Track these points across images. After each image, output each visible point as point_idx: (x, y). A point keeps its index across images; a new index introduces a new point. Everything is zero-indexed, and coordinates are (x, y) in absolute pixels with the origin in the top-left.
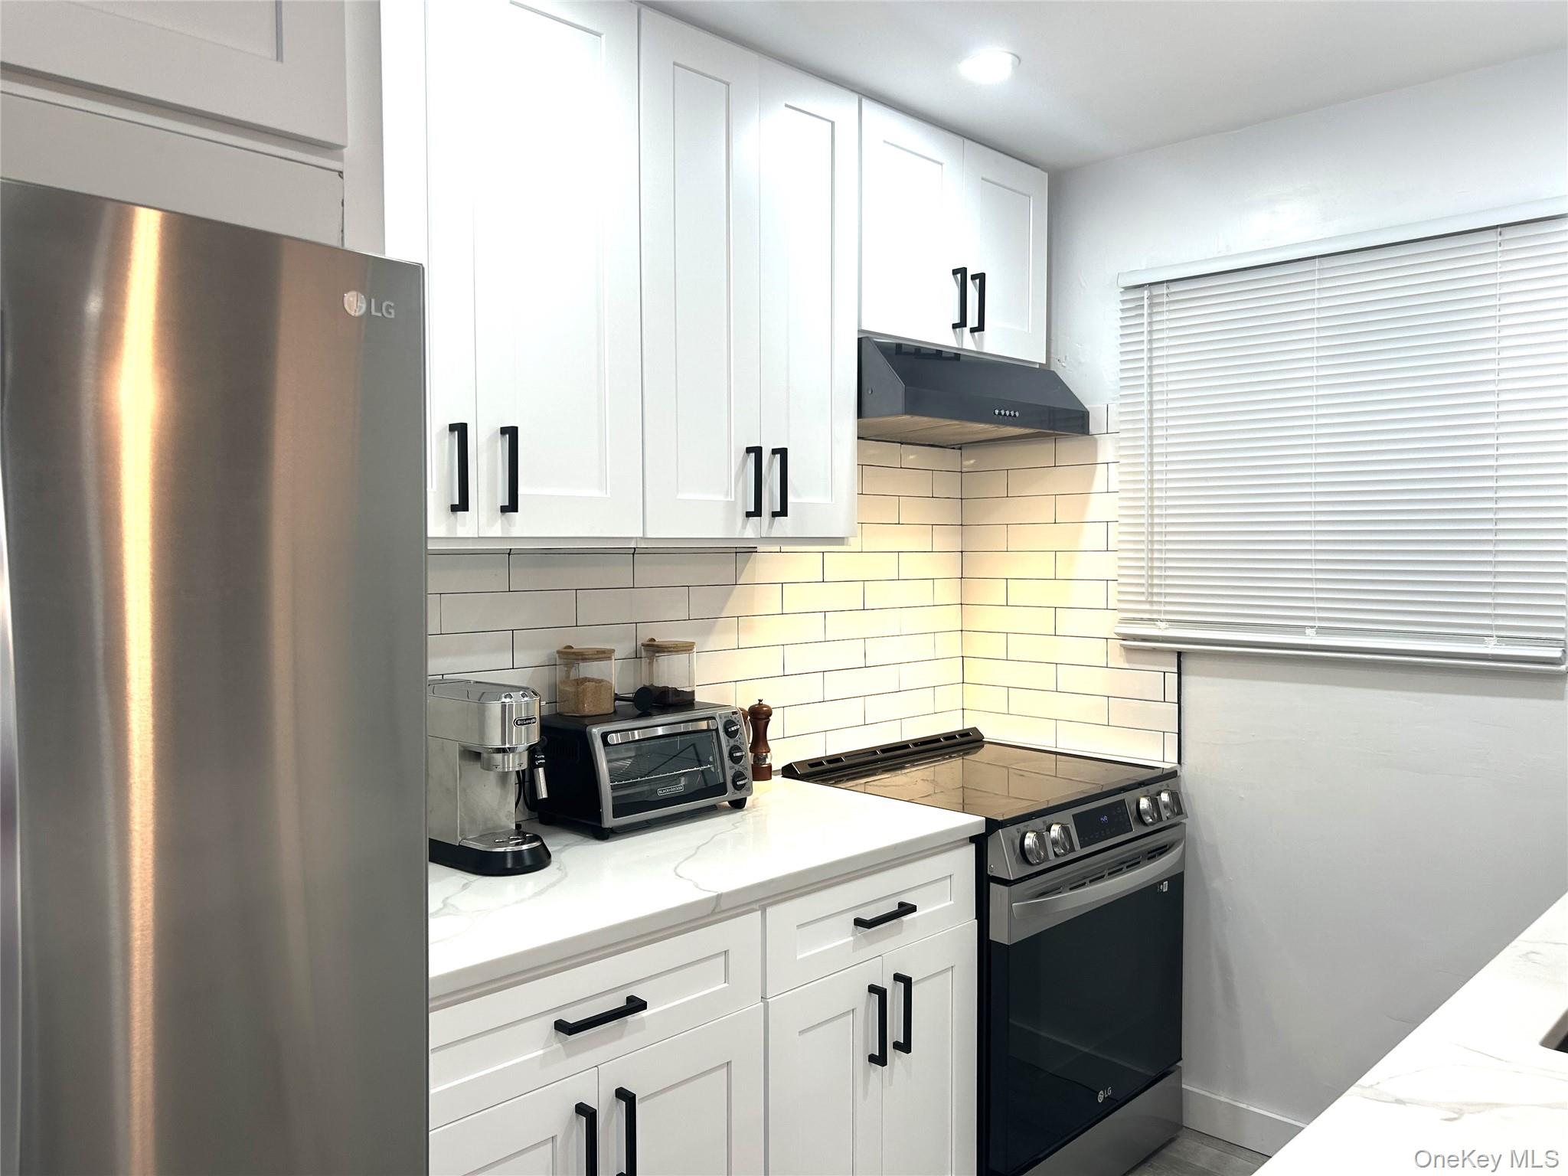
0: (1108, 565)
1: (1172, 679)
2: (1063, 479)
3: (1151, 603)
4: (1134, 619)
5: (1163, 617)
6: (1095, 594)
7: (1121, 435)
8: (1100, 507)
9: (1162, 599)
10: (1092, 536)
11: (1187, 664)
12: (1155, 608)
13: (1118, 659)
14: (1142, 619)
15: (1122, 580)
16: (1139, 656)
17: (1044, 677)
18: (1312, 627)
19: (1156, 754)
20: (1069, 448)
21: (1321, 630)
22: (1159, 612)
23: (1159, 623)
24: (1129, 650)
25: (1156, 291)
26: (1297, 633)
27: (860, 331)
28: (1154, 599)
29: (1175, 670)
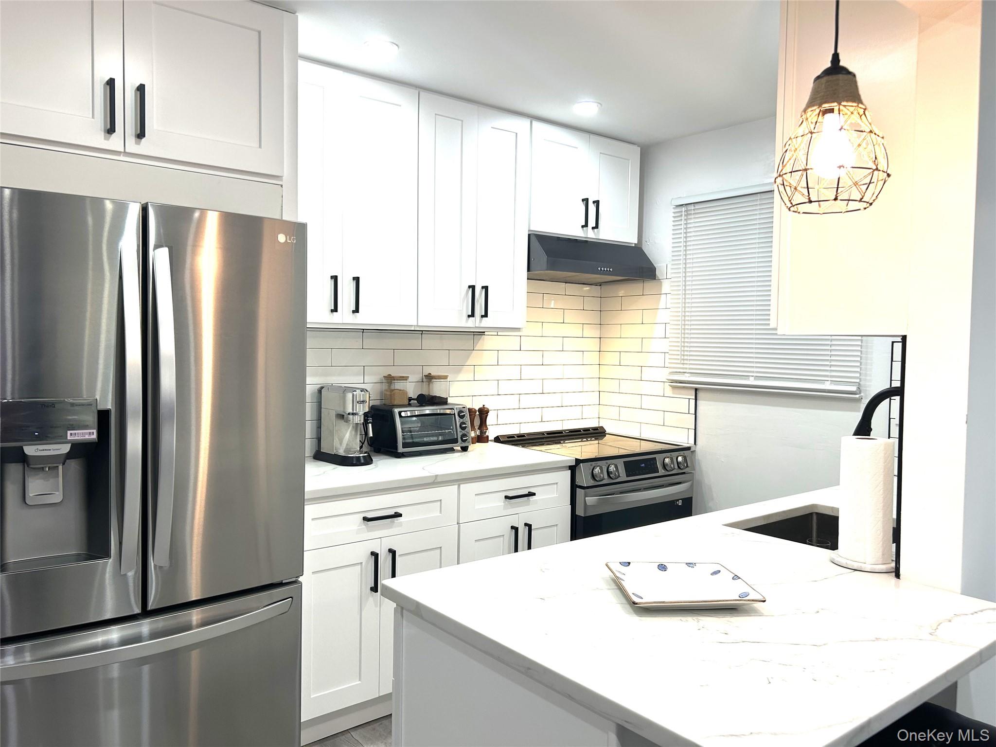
0: (664, 345)
1: (693, 402)
2: (645, 302)
3: (683, 364)
4: (676, 372)
5: (688, 371)
6: (658, 360)
7: (672, 280)
8: (663, 316)
9: (688, 362)
10: (658, 330)
11: (700, 395)
12: (685, 366)
13: (669, 391)
14: (680, 372)
15: (670, 352)
16: (677, 391)
17: (635, 401)
18: (752, 376)
19: (683, 439)
20: (649, 285)
21: (757, 378)
22: (686, 368)
23: (686, 374)
24: (674, 387)
25: (690, 207)
26: (745, 379)
27: (529, 231)
28: (685, 362)
29: (694, 398)
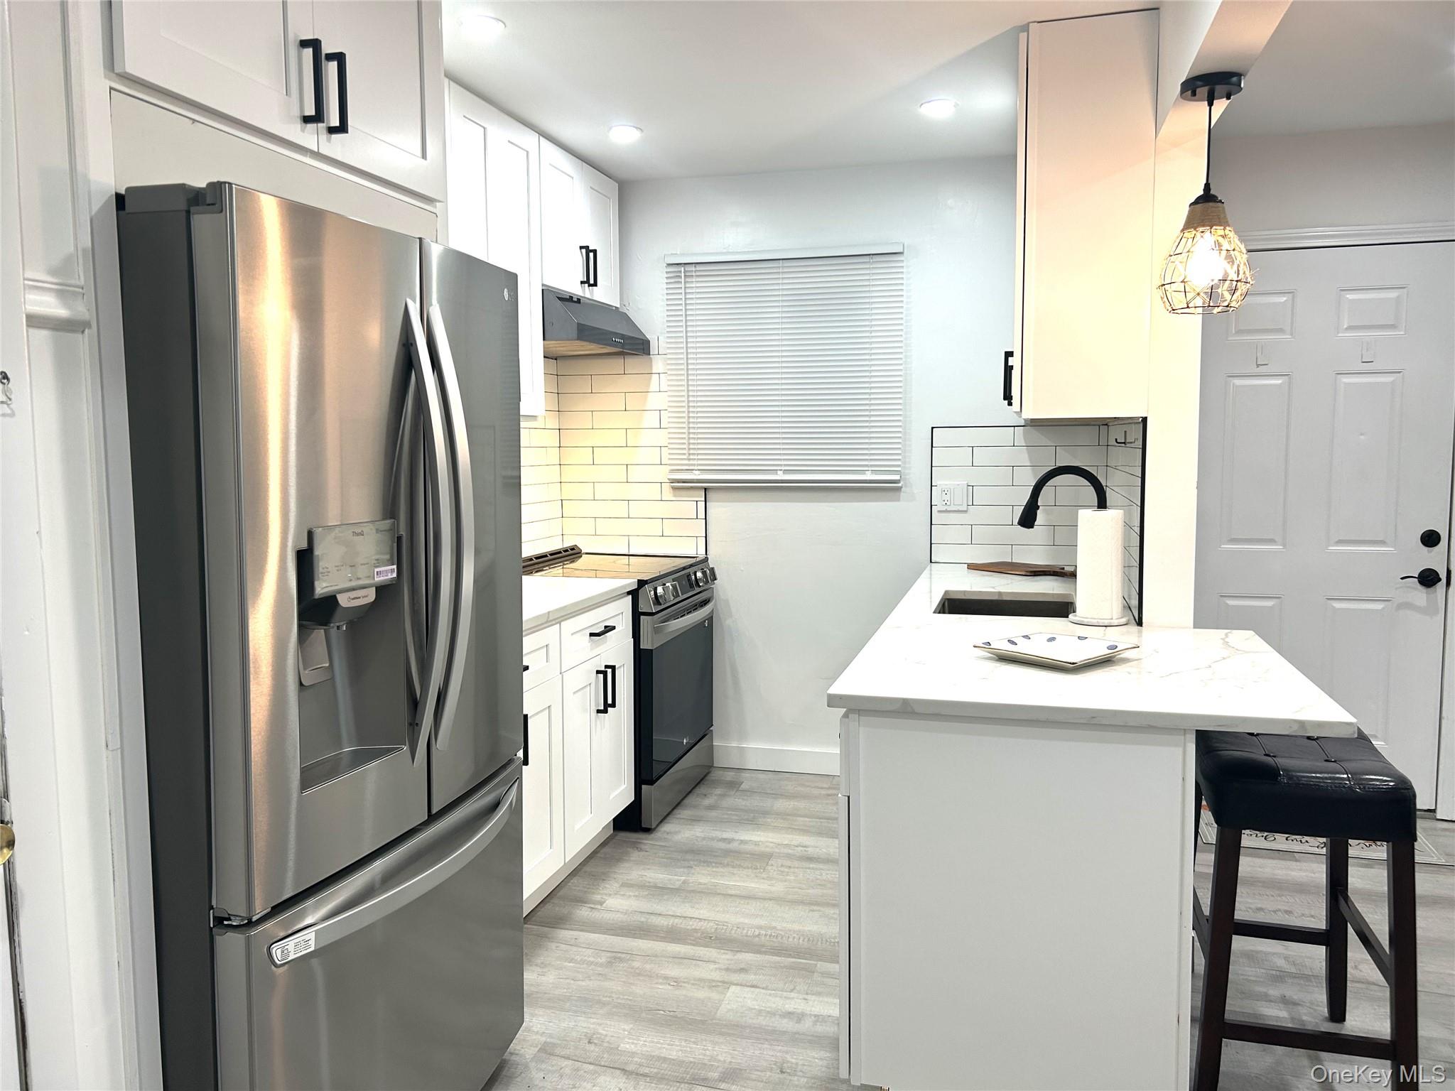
1: (702, 505)
2: (627, 383)
3: (689, 459)
4: (679, 470)
5: (696, 468)
6: (651, 455)
7: (668, 356)
8: (655, 400)
9: (696, 457)
10: (651, 419)
11: (710, 495)
12: (691, 462)
13: (668, 494)
14: (682, 470)
15: (671, 446)
16: (678, 492)
17: (621, 509)
18: (781, 470)
19: (692, 548)
20: (633, 363)
21: (785, 472)
22: (694, 465)
23: (694, 472)
24: (674, 488)
25: (689, 268)
26: (773, 474)
27: (543, 285)
28: (691, 457)
29: (703, 499)
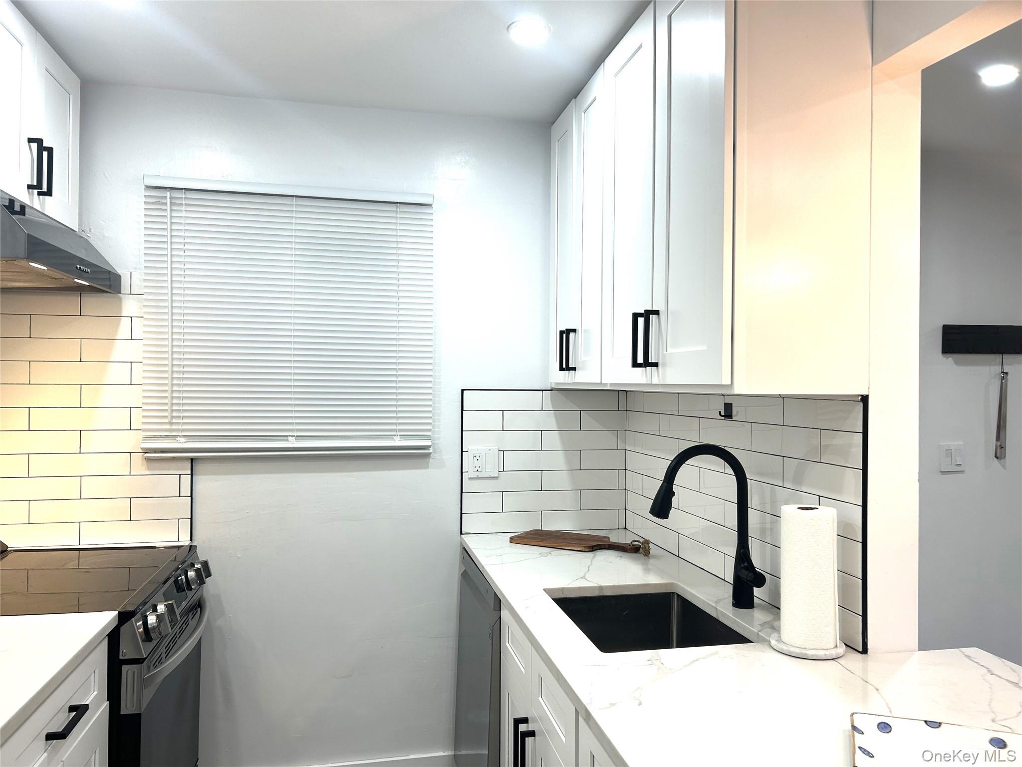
0: (134, 396)
1: (187, 479)
2: (86, 327)
3: (171, 423)
4: (155, 436)
5: (181, 434)
6: (121, 419)
7: (145, 297)
8: (121, 350)
9: (181, 421)
10: (119, 373)
11: (198, 467)
12: (174, 427)
13: (139, 467)
14: (161, 436)
15: (145, 407)
16: (156, 464)
17: (71, 488)
18: (293, 436)
19: (171, 536)
20: (94, 301)
21: (297, 438)
22: (178, 430)
23: (178, 439)
24: (148, 460)
25: (176, 194)
26: (282, 440)
28: (174, 421)
29: (189, 472)
